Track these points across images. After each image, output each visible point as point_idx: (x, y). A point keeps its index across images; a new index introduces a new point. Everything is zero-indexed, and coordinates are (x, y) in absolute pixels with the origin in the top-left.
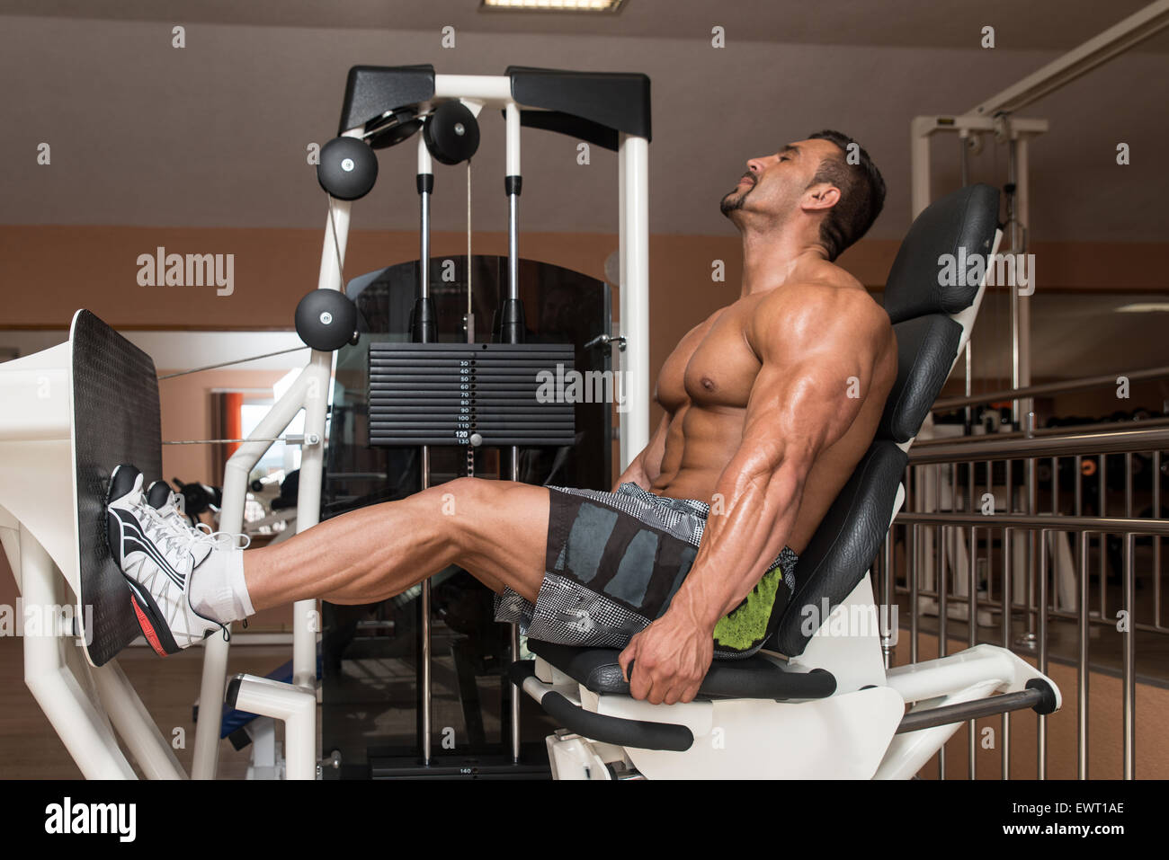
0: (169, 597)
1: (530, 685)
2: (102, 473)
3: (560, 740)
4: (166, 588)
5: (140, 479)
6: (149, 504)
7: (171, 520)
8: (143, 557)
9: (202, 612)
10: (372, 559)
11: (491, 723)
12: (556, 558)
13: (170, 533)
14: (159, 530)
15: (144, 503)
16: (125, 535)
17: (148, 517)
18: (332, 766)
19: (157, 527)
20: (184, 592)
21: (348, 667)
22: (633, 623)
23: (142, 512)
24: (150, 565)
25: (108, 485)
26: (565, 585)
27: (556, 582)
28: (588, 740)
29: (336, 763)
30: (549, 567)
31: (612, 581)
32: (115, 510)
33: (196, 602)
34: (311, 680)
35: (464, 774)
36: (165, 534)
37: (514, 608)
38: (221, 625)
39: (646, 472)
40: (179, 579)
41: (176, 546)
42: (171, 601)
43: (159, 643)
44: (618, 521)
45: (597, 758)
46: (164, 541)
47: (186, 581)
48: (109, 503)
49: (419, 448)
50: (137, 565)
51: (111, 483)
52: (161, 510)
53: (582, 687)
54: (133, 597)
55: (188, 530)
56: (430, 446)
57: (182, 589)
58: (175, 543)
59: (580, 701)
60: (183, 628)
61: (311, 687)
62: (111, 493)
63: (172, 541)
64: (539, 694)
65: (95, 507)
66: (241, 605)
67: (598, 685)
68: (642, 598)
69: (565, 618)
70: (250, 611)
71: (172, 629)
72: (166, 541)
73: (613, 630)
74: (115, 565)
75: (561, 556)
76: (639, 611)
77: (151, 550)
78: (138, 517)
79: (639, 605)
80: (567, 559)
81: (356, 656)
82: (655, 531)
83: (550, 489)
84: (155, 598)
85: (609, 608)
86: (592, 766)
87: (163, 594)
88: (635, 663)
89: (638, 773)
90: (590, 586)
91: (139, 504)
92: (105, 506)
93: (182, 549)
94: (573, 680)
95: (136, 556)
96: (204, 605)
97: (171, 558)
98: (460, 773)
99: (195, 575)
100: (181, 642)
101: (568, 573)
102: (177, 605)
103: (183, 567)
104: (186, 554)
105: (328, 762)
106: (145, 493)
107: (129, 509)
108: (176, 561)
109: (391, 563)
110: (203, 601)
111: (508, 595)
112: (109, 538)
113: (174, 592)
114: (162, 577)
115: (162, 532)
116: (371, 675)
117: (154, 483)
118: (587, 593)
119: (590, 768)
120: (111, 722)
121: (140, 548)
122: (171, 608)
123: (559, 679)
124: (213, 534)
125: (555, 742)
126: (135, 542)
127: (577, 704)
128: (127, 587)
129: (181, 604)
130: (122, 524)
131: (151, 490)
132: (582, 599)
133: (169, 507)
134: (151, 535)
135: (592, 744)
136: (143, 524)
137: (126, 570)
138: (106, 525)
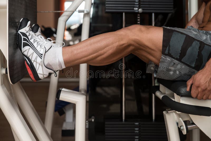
0: (37, 61)
1: (158, 94)
2: (17, 21)
3: (168, 113)
4: (36, 58)
5: (29, 23)
6: (32, 31)
7: (39, 37)
8: (29, 48)
9: (48, 67)
10: (105, 50)
11: (146, 109)
12: (165, 50)
13: (38, 40)
14: (35, 39)
15: (30, 30)
16: (23, 41)
17: (31, 35)
18: (91, 121)
19: (34, 39)
20: (42, 60)
21: (99, 90)
22: (192, 72)
23: (29, 33)
24: (31, 51)
25: (19, 24)
26: (169, 59)
27: (165, 58)
28: (177, 112)
29: (93, 120)
30: (163, 53)
31: (184, 57)
32: (21, 32)
33: (46, 63)
34: (85, 91)
35: (136, 125)
36: (37, 41)
37: (152, 68)
38: (54, 71)
39: (197, 21)
40: (41, 56)
41: (40, 45)
42: (38, 63)
43: (33, 77)
44: (186, 38)
45: (180, 119)
46: (36, 43)
47: (43, 56)
48: (19, 30)
49: (122, 13)
50: (27, 51)
51: (20, 23)
52: (36, 34)
53: (175, 94)
54: (25, 62)
55: (45, 40)
56: (126, 13)
57: (41, 59)
58: (40, 44)
59: (174, 99)
60: (41, 72)
61: (85, 93)
62: (19, 27)
63: (39, 43)
64: (161, 96)
65: (14, 31)
66: (61, 64)
67: (180, 93)
68: (194, 63)
69: (169, 70)
70: (64, 67)
71: (38, 72)
72: (37, 43)
73: (185, 74)
74: (20, 51)
75: (167, 49)
76: (193, 68)
77: (32, 46)
78: (28, 35)
79: (193, 66)
80: (169, 50)
81: (101, 86)
82: (198, 41)
83: (163, 27)
84: (33, 62)
85: (183, 67)
86: (179, 121)
87: (35, 60)
88: (193, 85)
89: (194, 124)
90: (177, 59)
91: (28, 31)
92: (17, 31)
93: (42, 46)
94: (172, 92)
95: (27, 48)
96: (49, 64)
97: (38, 48)
98: (135, 125)
99: (46, 55)
100: (41, 76)
101: (169, 55)
102: (40, 64)
103: (42, 51)
104: (43, 47)
105: (90, 120)
106: (31, 27)
107: (25, 32)
108: (40, 50)
109: (111, 51)
110: (48, 63)
111: (150, 64)
112: (18, 42)
113: (39, 60)
114: (35, 55)
115: (35, 40)
116: (106, 92)
117: (34, 25)
118: (176, 61)
119: (178, 122)
120: (18, 105)
121: (28, 45)
122: (38, 65)
123: (167, 92)
124: (52, 41)
125: (166, 113)
126: (26, 43)
127: (174, 100)
128: (24, 58)
129: (41, 64)
130: (23, 37)
131: (33, 27)
132: (174, 64)
133: (39, 33)
134: (32, 41)
135: (179, 114)
136: (30, 37)
137: (23, 52)
138: (17, 37)
